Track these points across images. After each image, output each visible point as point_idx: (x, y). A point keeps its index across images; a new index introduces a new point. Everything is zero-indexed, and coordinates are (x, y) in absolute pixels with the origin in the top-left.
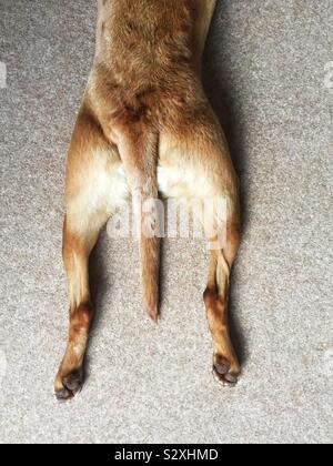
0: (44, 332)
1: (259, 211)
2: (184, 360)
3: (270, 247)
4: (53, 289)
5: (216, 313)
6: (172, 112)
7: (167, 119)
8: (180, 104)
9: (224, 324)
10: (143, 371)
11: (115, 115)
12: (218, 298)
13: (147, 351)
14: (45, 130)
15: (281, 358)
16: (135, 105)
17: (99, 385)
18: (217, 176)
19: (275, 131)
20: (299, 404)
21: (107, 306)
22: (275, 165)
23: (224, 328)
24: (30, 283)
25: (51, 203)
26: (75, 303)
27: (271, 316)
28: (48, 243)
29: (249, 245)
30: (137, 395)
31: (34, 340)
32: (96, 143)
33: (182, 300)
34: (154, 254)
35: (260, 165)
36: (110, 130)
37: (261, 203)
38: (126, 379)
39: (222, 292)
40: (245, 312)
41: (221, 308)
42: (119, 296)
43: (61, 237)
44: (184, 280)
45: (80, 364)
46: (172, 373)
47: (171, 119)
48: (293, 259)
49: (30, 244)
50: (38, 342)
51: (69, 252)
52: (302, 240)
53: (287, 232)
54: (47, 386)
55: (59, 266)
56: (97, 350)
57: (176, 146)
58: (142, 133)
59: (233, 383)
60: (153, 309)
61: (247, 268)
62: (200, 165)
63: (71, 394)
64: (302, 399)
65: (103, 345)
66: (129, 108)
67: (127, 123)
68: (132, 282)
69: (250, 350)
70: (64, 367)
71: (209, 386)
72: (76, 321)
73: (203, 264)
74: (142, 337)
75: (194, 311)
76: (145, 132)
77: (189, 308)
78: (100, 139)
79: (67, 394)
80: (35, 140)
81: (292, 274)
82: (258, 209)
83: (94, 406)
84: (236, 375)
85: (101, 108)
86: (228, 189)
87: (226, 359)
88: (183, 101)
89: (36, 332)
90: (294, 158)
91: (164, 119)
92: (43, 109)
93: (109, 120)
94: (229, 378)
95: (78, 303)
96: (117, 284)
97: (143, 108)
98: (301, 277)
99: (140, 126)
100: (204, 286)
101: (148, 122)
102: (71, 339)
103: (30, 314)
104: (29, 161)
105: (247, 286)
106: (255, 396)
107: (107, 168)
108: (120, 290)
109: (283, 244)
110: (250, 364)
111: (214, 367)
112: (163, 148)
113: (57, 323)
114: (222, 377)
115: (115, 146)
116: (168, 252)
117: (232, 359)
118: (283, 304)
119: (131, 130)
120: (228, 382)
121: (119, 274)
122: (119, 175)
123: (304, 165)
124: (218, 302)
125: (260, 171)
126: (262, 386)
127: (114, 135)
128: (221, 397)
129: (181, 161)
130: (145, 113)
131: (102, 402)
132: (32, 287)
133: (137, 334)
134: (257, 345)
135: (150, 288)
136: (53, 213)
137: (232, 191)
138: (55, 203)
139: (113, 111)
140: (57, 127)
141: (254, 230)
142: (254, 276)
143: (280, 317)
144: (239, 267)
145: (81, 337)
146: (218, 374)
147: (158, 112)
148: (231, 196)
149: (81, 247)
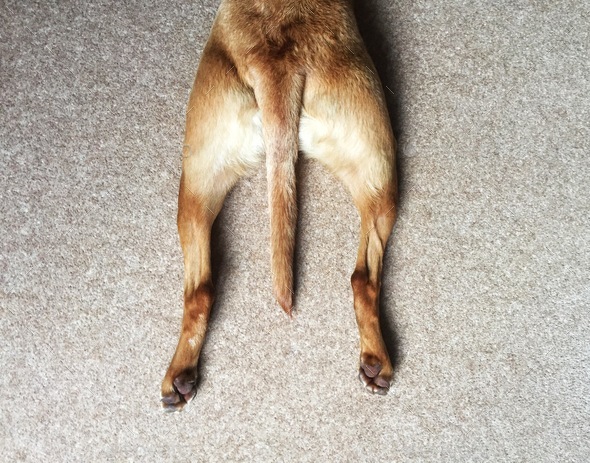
0: (149, 322)
1: (419, 182)
2: (325, 362)
3: (431, 226)
4: (162, 270)
5: (367, 300)
6: (322, 50)
7: (317, 58)
8: (332, 42)
9: (375, 314)
10: (273, 374)
11: (254, 51)
12: (369, 282)
13: (279, 351)
14: (157, 70)
15: (443, 361)
16: (280, 39)
17: (218, 392)
18: (372, 133)
19: (440, 86)
20: (464, 419)
21: (230, 293)
22: (440, 127)
23: (375, 319)
24: (132, 260)
25: (164, 162)
26: (193, 284)
27: (432, 309)
28: (158, 212)
29: (407, 222)
30: (265, 405)
31: (136, 333)
32: (227, 85)
33: (323, 288)
34: (289, 231)
35: (422, 127)
36: (247, 68)
37: (421, 171)
38: (251, 385)
39: (374, 276)
40: (399, 304)
41: (372, 294)
42: (246, 282)
43: (174, 204)
44: (326, 263)
45: (195, 362)
46: (309, 377)
47: (321, 58)
48: (459, 241)
49: (135, 213)
50: (140, 337)
51: (187, 219)
52: (470, 218)
53: (452, 208)
54: (151, 392)
55: (171, 240)
56: (216, 347)
57: (326, 93)
58: (286, 73)
59: (384, 389)
60: (287, 298)
61: (403, 250)
62: (352, 117)
63: (183, 400)
64: (467, 413)
65: (223, 342)
66: (272, 42)
67: (269, 61)
68: (263, 264)
69: (405, 351)
70: (176, 364)
71: (355, 395)
72: (193, 306)
73: (350, 244)
74: (273, 333)
75: (338, 301)
76: (290, 72)
77: (331, 298)
78: (233, 80)
79: (178, 400)
80: (144, 82)
81: (457, 259)
82: (419, 179)
83: (209, 418)
84: (389, 378)
85: (236, 42)
86: (385, 150)
87: (376, 358)
88: (335, 38)
89: (138, 323)
90: (461, 120)
91: (313, 58)
92: (156, 45)
93: (246, 56)
94: (380, 382)
95: (197, 284)
96: (243, 265)
97: (289, 44)
98: (469, 263)
99: (284, 64)
100: (351, 271)
101: (294, 60)
102: (187, 328)
103: (132, 300)
104: (136, 109)
105: (402, 273)
106: (410, 408)
107: (240, 116)
108: (247, 274)
109: (448, 222)
110: (405, 368)
111: (362, 370)
112: (309, 94)
113: (165, 312)
114: (371, 382)
115: (251, 90)
116: (308, 228)
117: (384, 358)
118: (445, 296)
119: (273, 69)
120: (379, 387)
121: (246, 254)
122: (254, 126)
123: (473, 128)
124: (369, 288)
125: (421, 133)
126: (418, 396)
127: (251, 76)
128: (369, 409)
129: (331, 110)
130: (292, 50)
131: (220, 414)
132: (136, 266)
133: (266, 329)
134: (413, 345)
135: (283, 273)
136: (164, 174)
137: (390, 153)
138: (169, 163)
139: (252, 46)
140: (173, 68)
141: (413, 204)
142: (411, 262)
143: (442, 311)
144: (394, 249)
145: (199, 327)
146: (366, 377)
147: (306, 49)
148: (388, 159)
149: (203, 213)
